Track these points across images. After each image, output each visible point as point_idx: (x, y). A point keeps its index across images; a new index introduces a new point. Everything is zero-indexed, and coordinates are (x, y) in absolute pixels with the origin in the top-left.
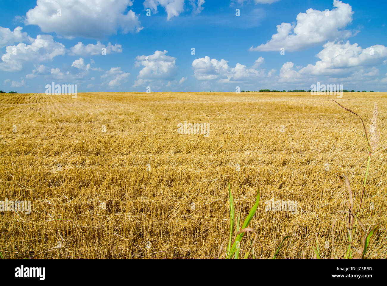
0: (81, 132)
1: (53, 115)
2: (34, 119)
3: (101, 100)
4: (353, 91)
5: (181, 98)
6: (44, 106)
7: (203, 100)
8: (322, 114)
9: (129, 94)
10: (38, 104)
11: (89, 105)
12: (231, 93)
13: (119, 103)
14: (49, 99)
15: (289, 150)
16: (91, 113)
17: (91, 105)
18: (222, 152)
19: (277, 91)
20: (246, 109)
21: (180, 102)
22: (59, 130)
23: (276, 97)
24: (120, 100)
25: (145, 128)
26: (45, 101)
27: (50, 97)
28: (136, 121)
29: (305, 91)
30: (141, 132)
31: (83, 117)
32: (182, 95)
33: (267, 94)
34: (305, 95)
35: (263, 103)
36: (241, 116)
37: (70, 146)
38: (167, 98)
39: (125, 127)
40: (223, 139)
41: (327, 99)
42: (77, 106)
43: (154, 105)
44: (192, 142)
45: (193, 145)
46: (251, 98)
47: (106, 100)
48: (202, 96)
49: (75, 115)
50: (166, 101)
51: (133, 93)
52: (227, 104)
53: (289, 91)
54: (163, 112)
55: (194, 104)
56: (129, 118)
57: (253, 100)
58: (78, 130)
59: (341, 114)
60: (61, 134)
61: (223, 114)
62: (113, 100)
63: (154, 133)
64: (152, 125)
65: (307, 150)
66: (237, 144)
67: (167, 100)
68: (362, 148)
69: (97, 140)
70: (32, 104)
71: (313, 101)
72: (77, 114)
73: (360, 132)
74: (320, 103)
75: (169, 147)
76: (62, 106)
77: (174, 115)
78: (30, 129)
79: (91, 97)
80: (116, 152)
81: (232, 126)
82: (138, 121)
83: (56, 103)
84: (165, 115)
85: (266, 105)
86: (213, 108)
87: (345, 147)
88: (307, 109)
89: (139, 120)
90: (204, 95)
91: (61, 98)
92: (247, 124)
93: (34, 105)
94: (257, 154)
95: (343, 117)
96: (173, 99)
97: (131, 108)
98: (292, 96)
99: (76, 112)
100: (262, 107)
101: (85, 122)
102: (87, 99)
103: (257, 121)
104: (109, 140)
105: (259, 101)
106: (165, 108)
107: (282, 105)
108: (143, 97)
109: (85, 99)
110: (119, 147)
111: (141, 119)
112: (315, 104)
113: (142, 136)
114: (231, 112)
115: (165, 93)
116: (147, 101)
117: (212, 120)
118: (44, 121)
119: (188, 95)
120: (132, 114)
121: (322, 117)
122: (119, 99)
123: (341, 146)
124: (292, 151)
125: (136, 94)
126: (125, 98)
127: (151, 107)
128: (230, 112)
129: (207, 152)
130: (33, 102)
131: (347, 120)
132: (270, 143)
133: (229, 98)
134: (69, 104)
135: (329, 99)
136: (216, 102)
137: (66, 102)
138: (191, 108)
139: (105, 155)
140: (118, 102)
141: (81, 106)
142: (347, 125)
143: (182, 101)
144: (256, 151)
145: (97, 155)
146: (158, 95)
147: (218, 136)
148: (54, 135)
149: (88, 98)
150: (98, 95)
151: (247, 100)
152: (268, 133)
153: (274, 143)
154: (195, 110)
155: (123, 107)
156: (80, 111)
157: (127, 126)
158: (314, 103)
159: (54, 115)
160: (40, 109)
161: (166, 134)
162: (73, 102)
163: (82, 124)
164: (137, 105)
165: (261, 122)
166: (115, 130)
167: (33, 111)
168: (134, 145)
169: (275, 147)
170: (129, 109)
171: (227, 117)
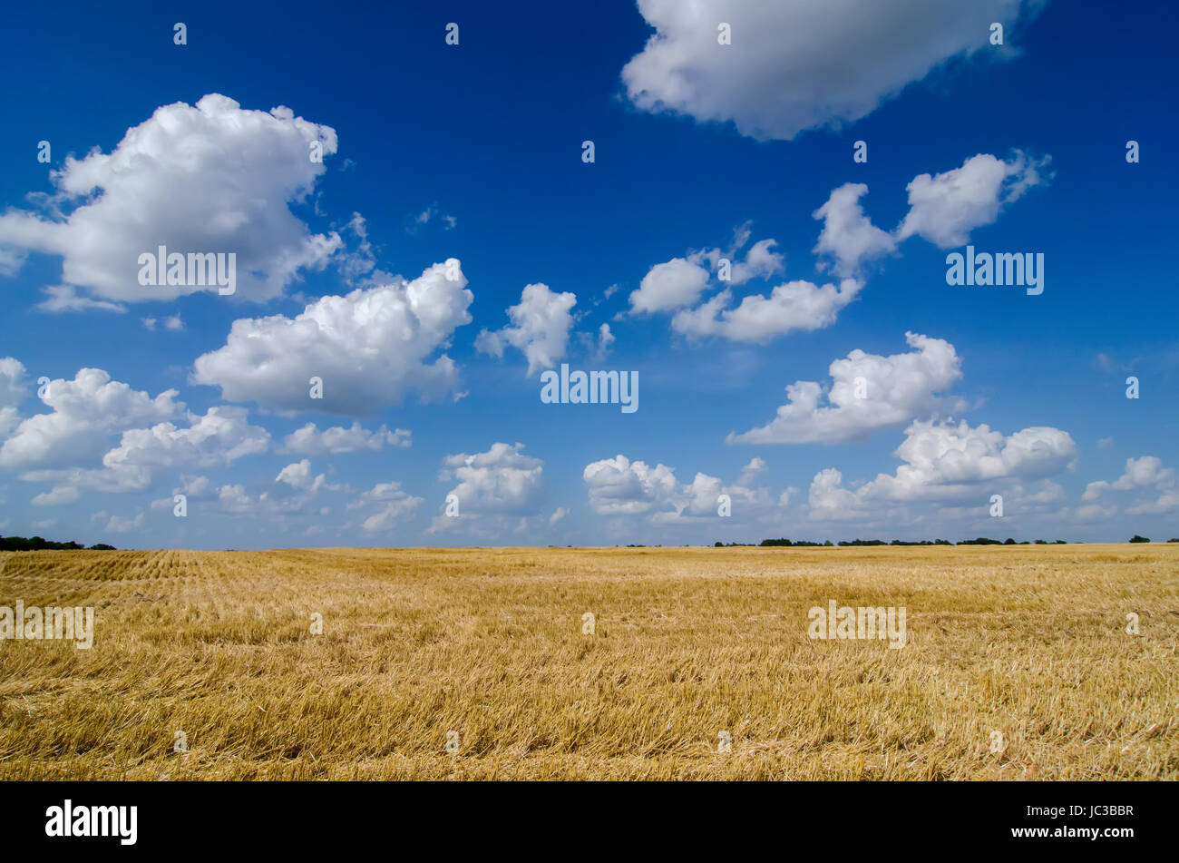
0: (260, 673)
1: (194, 616)
2: (136, 630)
3: (335, 571)
4: (1010, 542)
5: (552, 565)
6: (176, 588)
7: (612, 570)
8: (945, 613)
9: (416, 555)
10: (160, 583)
11: (300, 586)
12: (687, 549)
13: (381, 581)
14: (194, 567)
15: (872, 736)
16: (302, 612)
17: (305, 588)
18: (670, 747)
19: (810, 544)
20: (732, 600)
21: (550, 579)
22: (201, 665)
23: (808, 562)
24: (385, 571)
25: (449, 659)
26: (183, 574)
27: (198, 562)
28: (424, 639)
29: (884, 544)
30: (434, 673)
31: (275, 626)
32: (556, 556)
33: (784, 554)
34: (886, 557)
35: (776, 582)
36: (718, 621)
37: (218, 725)
38: (515, 566)
39: (389, 658)
40: (674, 700)
41: (947, 568)
42: (266, 589)
43: (478, 587)
44: (582, 710)
45: (585, 720)
46: (742, 566)
47: (349, 572)
48: (610, 559)
49: (255, 617)
50: (511, 573)
51: (423, 551)
52: (679, 584)
53: (840, 544)
54: (502, 610)
55: (587, 583)
56: (406, 628)
57: (749, 572)
58: (254, 668)
59: (998, 614)
60: (201, 681)
61: (669, 615)
62: (367, 571)
63: (473, 678)
64: (467, 650)
65: (926, 736)
66: (716, 716)
67: (516, 572)
68: (1085, 729)
69: (303, 703)
70: (144, 582)
71: (909, 573)
72: (262, 615)
73: (1065, 670)
74: (932, 581)
75: (514, 728)
76: (224, 590)
77: (532, 619)
78: (116, 663)
79: (309, 562)
80: (352, 747)
81: (697, 654)
82: (427, 639)
83: (211, 580)
84: (506, 617)
85: (784, 585)
86: (639, 598)
87: (1035, 725)
88: (899, 599)
89: (431, 633)
90: (615, 557)
91: (228, 566)
92: (738, 648)
93: (148, 586)
94: (779, 754)
95: (1002, 621)
96: (532, 567)
97: (415, 596)
98: (851, 559)
99: (259, 608)
100: (774, 593)
101: (280, 641)
102: (298, 569)
103: (767, 638)
104: (337, 702)
105: (765, 575)
106: (509, 598)
107: (830, 587)
108: (451, 562)
109: (291, 569)
110: (364, 727)
111: (439, 631)
112: (919, 582)
113: (434, 692)
114: (690, 610)
115: (510, 551)
116: (459, 575)
117: (639, 633)
118: (165, 636)
119: (574, 558)
120: (414, 616)
121: (947, 623)
122: (385, 569)
123: (1023, 722)
124: (880, 742)
125: (432, 552)
126: (402, 565)
127: (470, 592)
128: (687, 608)
129: (625, 747)
130: (148, 577)
131: (1019, 633)
132: (813, 713)
133: (684, 567)
134: (245, 584)
135: (953, 568)
136: (648, 576)
137: (238, 577)
138: (581, 597)
139: (317, 755)
140: (381, 577)
141: (278, 589)
142: (1021, 650)
143: (555, 573)
144: (773, 742)
145: (294, 756)
146: (492, 556)
147: (658, 688)
148: (179, 683)
149: (302, 565)
150: (330, 556)
151: (732, 573)
152: (803, 676)
153: (822, 713)
154: (591, 602)
155: (392, 593)
156: (272, 604)
157: (397, 656)
158: (915, 578)
159: (198, 617)
160: (162, 598)
161: (505, 682)
162: (258, 576)
163: (269, 649)
164: (432, 587)
165: (776, 640)
166: (361, 665)
167: (141, 602)
168: (409, 721)
169: (827, 727)
170: (409, 601)
171: (682, 626)
